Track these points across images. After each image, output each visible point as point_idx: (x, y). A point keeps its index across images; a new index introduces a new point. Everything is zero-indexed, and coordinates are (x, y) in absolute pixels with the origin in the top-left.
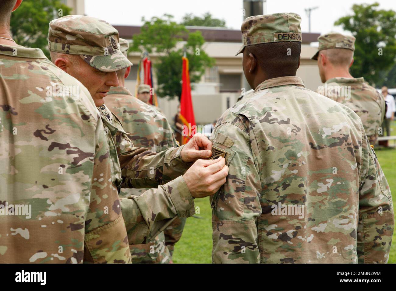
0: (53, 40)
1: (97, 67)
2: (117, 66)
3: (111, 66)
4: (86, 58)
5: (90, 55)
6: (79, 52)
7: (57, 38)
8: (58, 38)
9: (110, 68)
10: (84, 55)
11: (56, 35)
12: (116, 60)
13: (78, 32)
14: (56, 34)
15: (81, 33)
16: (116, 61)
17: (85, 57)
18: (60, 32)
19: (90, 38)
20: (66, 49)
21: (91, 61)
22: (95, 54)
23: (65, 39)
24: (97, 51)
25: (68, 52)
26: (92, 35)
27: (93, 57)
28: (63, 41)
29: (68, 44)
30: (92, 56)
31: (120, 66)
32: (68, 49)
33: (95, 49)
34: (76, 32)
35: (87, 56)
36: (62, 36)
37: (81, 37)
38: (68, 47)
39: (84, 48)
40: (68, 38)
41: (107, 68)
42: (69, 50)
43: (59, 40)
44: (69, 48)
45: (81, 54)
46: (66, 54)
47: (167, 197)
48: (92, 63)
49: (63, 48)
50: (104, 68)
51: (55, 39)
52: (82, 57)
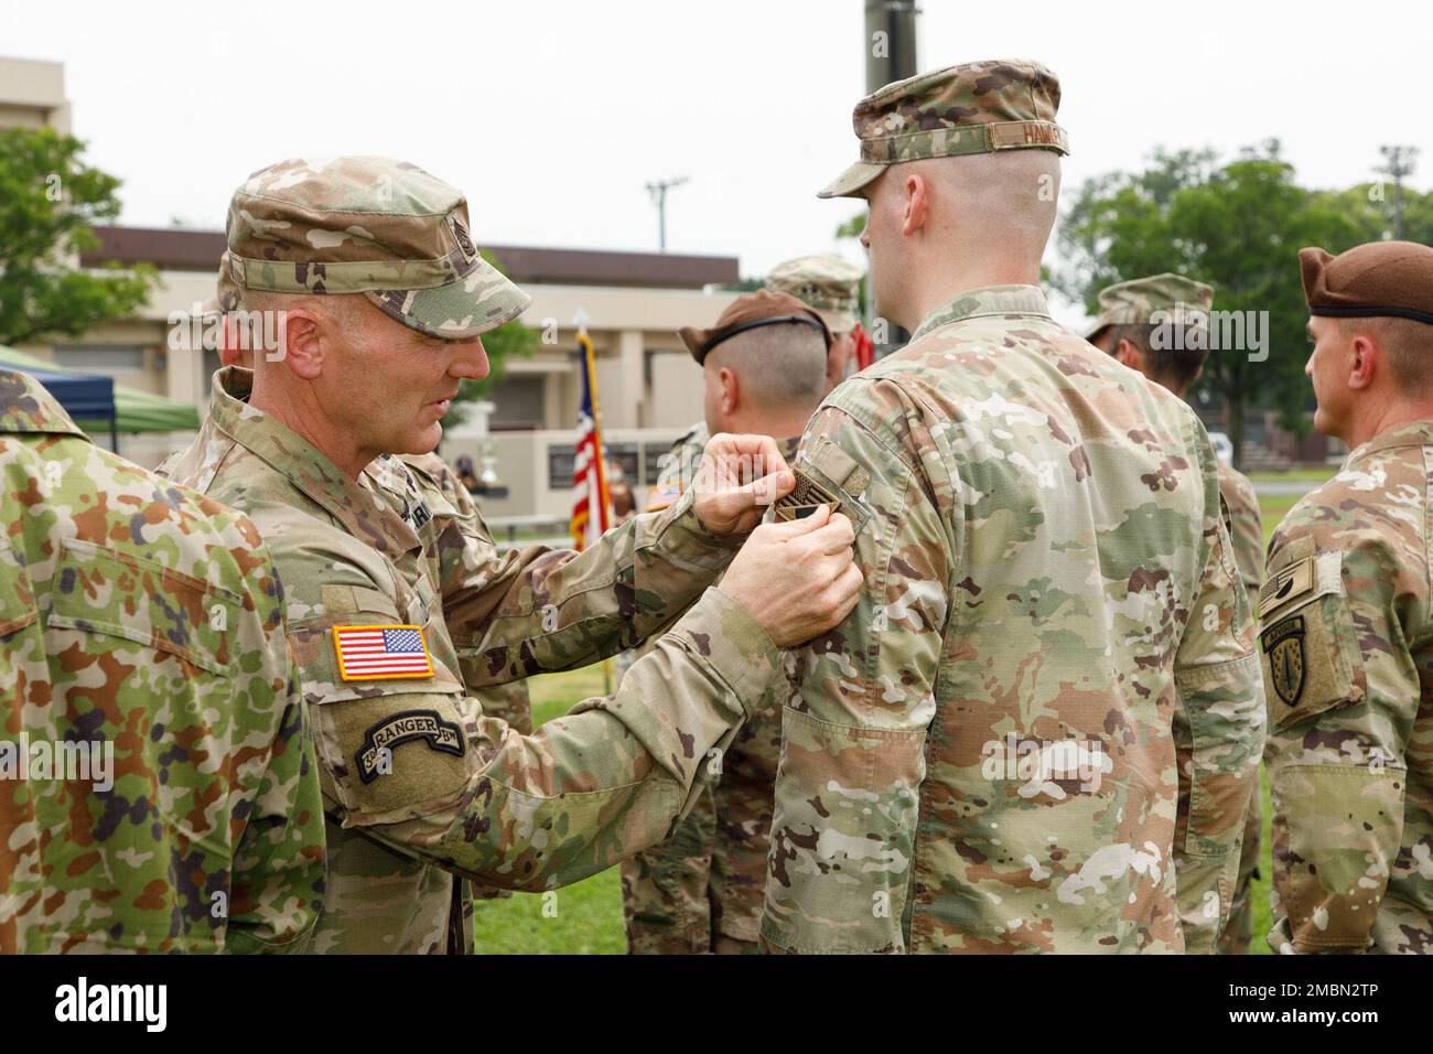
0: (255, 252)
1: (429, 326)
2: (490, 314)
3: (470, 317)
4: (387, 299)
5: (399, 288)
6: (360, 284)
7: (273, 246)
8: (277, 243)
9: (471, 325)
10: (379, 293)
11: (268, 237)
12: (484, 293)
13: (353, 218)
14: (269, 232)
15: (360, 219)
16: (485, 296)
17: (383, 297)
18: (284, 226)
19: (392, 235)
20: (312, 279)
21: (405, 309)
22: (415, 282)
23: (308, 247)
24: (418, 272)
25: (319, 289)
26: (399, 223)
27: (410, 296)
28: (295, 252)
29: (316, 261)
30: (405, 292)
31: (499, 310)
32: (318, 277)
33: (412, 268)
34: (344, 219)
35: (389, 294)
36: (295, 235)
37: (363, 232)
38: (320, 271)
39: (377, 268)
40: (318, 240)
41: (459, 323)
42: (325, 283)
43: (279, 252)
44: (324, 276)
45: (369, 288)
46: (316, 293)
47: (701, 670)
48: (410, 314)
49: (301, 277)
50: (449, 327)
51: (263, 247)
52: (374, 299)
